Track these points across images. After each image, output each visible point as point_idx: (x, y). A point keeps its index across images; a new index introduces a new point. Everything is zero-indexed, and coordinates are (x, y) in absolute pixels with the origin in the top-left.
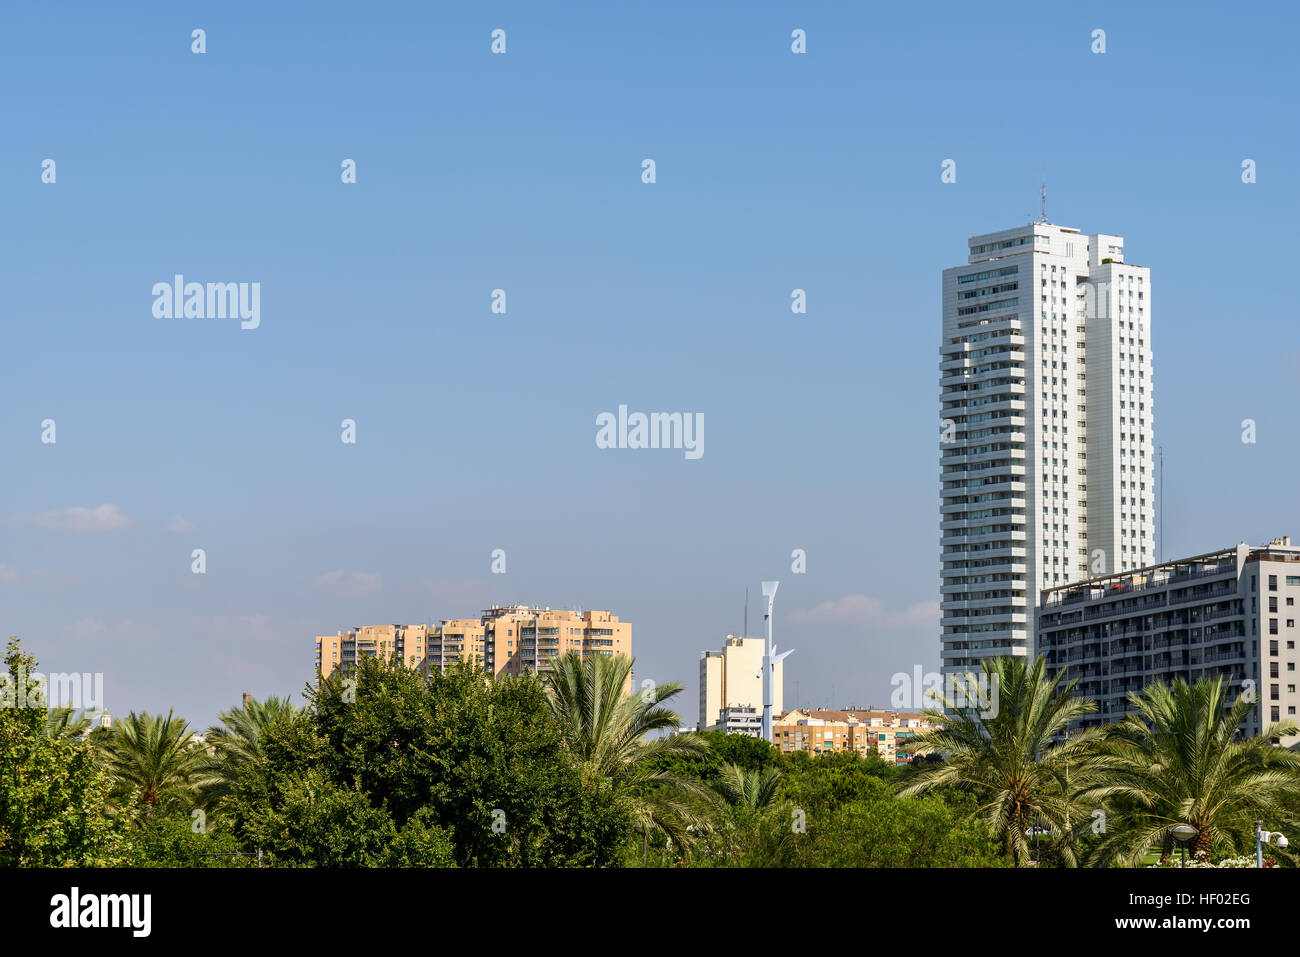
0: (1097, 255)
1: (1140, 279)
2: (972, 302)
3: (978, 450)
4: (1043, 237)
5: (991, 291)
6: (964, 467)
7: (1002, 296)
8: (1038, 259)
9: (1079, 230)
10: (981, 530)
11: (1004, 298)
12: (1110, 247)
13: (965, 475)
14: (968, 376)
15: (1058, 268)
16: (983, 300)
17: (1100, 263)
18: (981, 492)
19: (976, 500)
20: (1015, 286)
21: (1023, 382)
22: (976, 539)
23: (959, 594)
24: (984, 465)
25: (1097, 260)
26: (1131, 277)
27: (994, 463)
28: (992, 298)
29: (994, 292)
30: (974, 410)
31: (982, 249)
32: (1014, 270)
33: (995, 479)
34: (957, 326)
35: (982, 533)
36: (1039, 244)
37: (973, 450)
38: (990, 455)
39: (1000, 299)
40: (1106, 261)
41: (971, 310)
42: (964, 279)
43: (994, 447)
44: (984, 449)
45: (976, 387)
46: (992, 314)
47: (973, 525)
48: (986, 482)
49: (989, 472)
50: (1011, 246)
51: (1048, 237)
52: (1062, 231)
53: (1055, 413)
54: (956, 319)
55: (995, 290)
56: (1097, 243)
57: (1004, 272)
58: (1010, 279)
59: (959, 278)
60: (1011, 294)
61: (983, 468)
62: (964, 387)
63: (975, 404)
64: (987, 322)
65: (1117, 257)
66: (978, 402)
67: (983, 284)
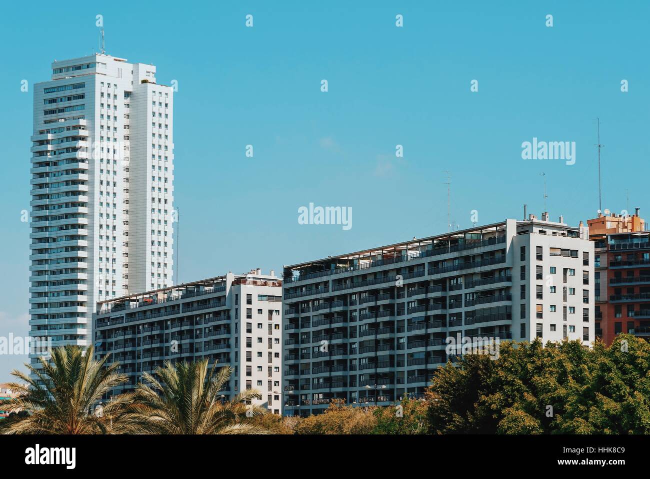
0: (138, 77)
1: (167, 94)
2: (53, 106)
3: (56, 207)
4: (102, 63)
5: (67, 99)
6: (46, 218)
7: (74, 102)
8: (98, 79)
9: (126, 60)
10: (57, 261)
11: (75, 104)
12: (147, 72)
13: (47, 223)
14: (50, 157)
15: (112, 85)
16: (61, 105)
17: (140, 83)
18: (58, 235)
19: (54, 240)
20: (82, 96)
21: (87, 162)
22: (54, 267)
23: (42, 304)
24: (60, 217)
25: (138, 80)
26: (160, 93)
27: (67, 216)
28: (67, 104)
29: (68, 100)
30: (54, 180)
31: (61, 70)
32: (82, 85)
33: (67, 227)
34: (43, 122)
35: (58, 263)
36: (99, 68)
37: (52, 207)
38: (64, 211)
39: (72, 105)
40: (144, 82)
41: (53, 112)
42: (48, 90)
43: (67, 205)
44: (60, 206)
45: (55, 164)
46: (66, 114)
47: (52, 258)
48: (61, 228)
49: (64, 222)
50: (80, 69)
51: (105, 64)
52: (115, 60)
53: (108, 183)
54: (42, 117)
55: (69, 99)
56: (138, 70)
57: (76, 86)
58: (79, 91)
59: (45, 89)
60: (79, 102)
61: (59, 219)
62: (47, 164)
63: (55, 176)
64: (63, 120)
65: (152, 79)
66: (57, 175)
67: (60, 94)
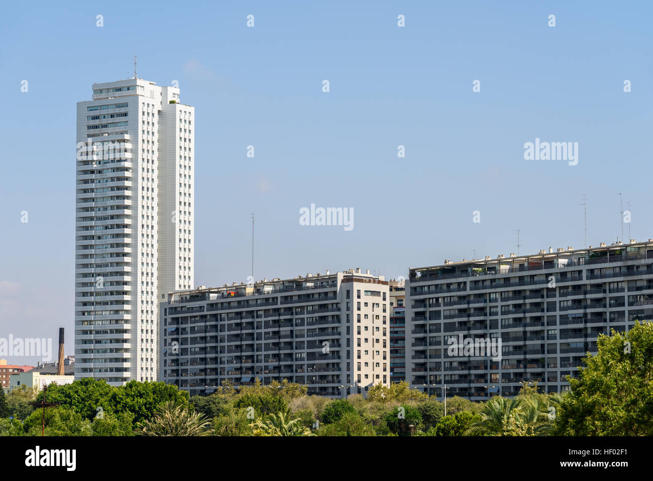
0: (167, 98)
1: (190, 113)
2: (97, 122)
3: (101, 209)
4: (141, 87)
5: (110, 116)
6: (92, 219)
7: (117, 119)
8: (141, 99)
9: (155, 83)
10: (103, 256)
11: (118, 121)
12: (174, 94)
13: (93, 223)
14: (95, 166)
15: (151, 105)
16: (104, 121)
17: (169, 103)
18: (103, 234)
19: (99, 238)
20: (126, 115)
21: (131, 171)
22: (99, 261)
23: (87, 293)
24: (105, 218)
25: (167, 101)
26: (185, 112)
27: (112, 217)
28: (110, 120)
29: (111, 117)
30: (99, 185)
31: (101, 91)
32: (126, 105)
33: (112, 227)
34: (86, 136)
35: (103, 258)
36: (139, 91)
37: (98, 209)
38: (110, 212)
39: (115, 121)
40: (172, 102)
41: (96, 127)
42: (91, 109)
43: (112, 207)
44: (105, 209)
45: (100, 172)
46: (110, 130)
47: (97, 253)
48: (106, 228)
49: (109, 222)
50: (121, 91)
51: (143, 87)
52: (150, 84)
53: (148, 189)
54: (86, 131)
55: (112, 116)
56: (167, 92)
57: (118, 106)
58: (123, 110)
59: (88, 107)
60: (123, 119)
61: (104, 220)
62: (92, 172)
63: (99, 182)
64: (107, 134)
65: (177, 100)
66: (101, 181)
67: (104, 112)
